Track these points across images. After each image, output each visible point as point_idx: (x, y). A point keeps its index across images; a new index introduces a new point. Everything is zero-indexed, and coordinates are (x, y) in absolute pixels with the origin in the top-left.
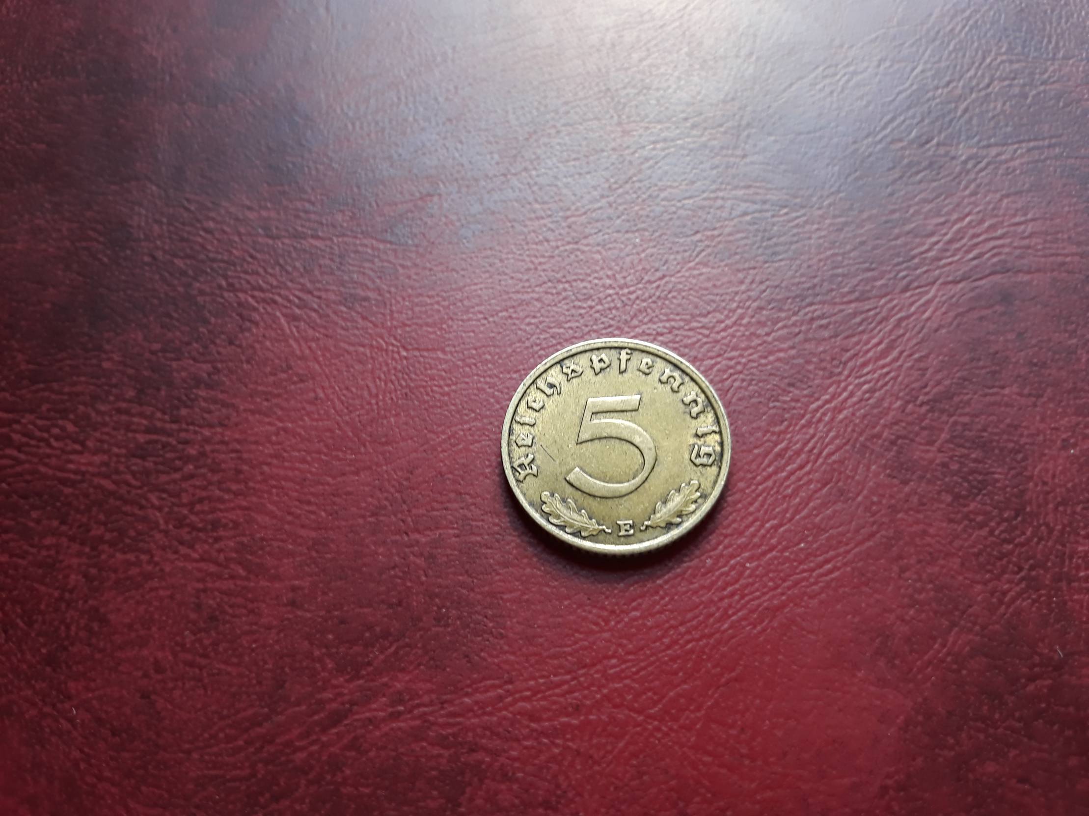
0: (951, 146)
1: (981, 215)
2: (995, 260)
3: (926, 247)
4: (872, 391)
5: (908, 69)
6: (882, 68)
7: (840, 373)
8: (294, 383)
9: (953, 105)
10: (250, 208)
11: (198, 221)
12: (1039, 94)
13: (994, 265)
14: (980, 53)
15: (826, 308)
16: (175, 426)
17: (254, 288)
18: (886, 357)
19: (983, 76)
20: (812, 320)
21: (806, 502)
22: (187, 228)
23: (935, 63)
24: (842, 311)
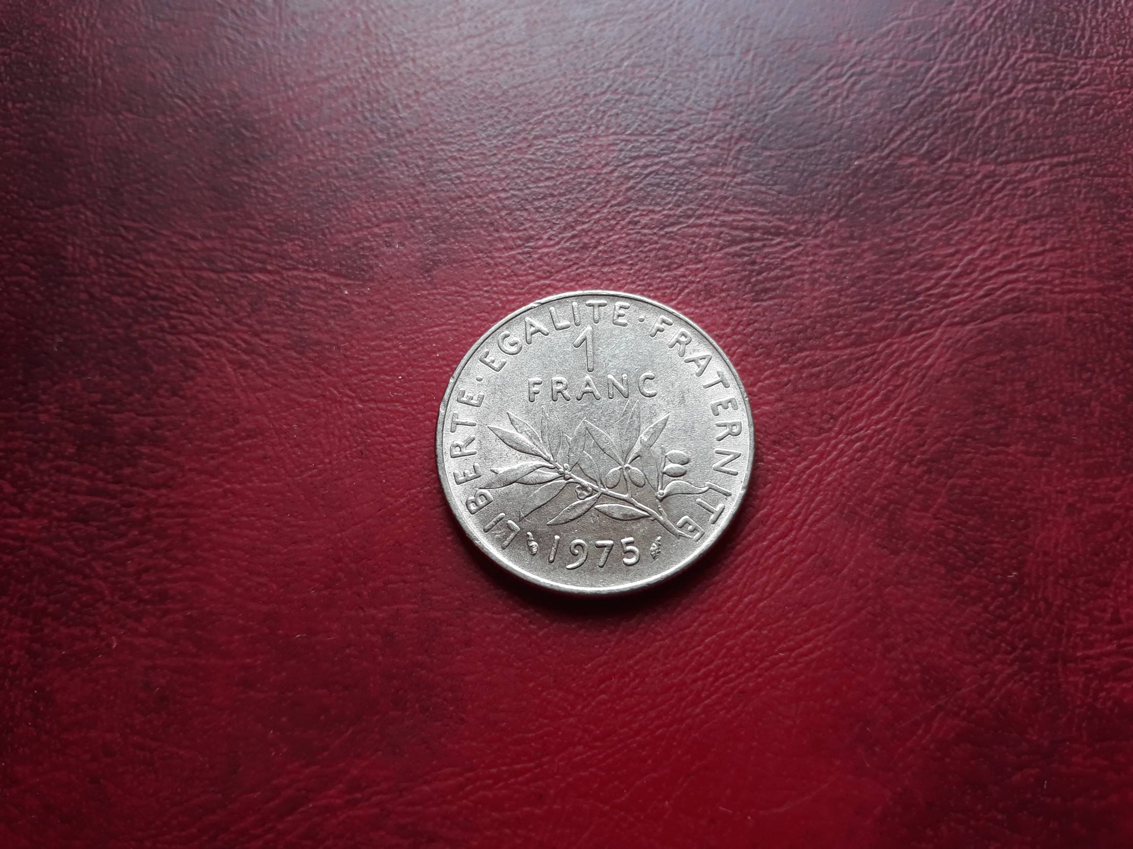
0: (966, 162)
1: (995, 244)
2: (1008, 297)
3: (933, 281)
4: (864, 449)
5: (922, 69)
6: (893, 68)
7: (830, 429)
8: (242, 439)
9: (970, 113)
10: (193, 238)
11: (138, 253)
12: (1067, 99)
13: (1006, 303)
14: (1004, 50)
15: (818, 354)
16: (118, 488)
17: (198, 331)
18: (882, 411)
19: (1006, 78)
20: (803, 367)
21: (786, 575)
22: (126, 261)
23: (953, 62)
24: (836, 357)
